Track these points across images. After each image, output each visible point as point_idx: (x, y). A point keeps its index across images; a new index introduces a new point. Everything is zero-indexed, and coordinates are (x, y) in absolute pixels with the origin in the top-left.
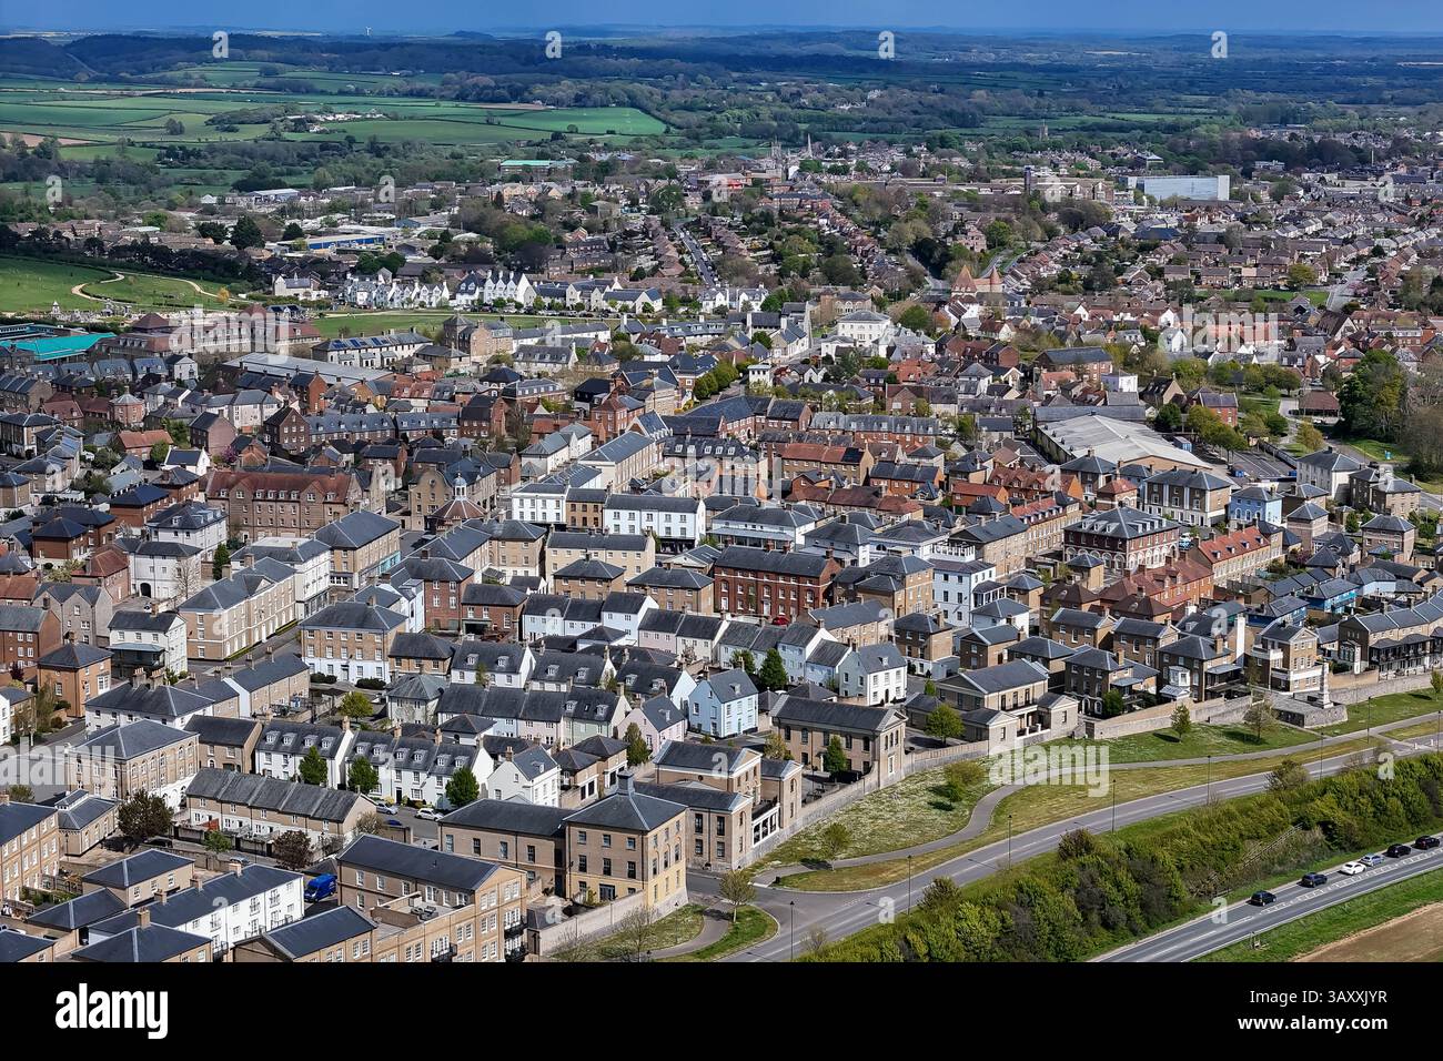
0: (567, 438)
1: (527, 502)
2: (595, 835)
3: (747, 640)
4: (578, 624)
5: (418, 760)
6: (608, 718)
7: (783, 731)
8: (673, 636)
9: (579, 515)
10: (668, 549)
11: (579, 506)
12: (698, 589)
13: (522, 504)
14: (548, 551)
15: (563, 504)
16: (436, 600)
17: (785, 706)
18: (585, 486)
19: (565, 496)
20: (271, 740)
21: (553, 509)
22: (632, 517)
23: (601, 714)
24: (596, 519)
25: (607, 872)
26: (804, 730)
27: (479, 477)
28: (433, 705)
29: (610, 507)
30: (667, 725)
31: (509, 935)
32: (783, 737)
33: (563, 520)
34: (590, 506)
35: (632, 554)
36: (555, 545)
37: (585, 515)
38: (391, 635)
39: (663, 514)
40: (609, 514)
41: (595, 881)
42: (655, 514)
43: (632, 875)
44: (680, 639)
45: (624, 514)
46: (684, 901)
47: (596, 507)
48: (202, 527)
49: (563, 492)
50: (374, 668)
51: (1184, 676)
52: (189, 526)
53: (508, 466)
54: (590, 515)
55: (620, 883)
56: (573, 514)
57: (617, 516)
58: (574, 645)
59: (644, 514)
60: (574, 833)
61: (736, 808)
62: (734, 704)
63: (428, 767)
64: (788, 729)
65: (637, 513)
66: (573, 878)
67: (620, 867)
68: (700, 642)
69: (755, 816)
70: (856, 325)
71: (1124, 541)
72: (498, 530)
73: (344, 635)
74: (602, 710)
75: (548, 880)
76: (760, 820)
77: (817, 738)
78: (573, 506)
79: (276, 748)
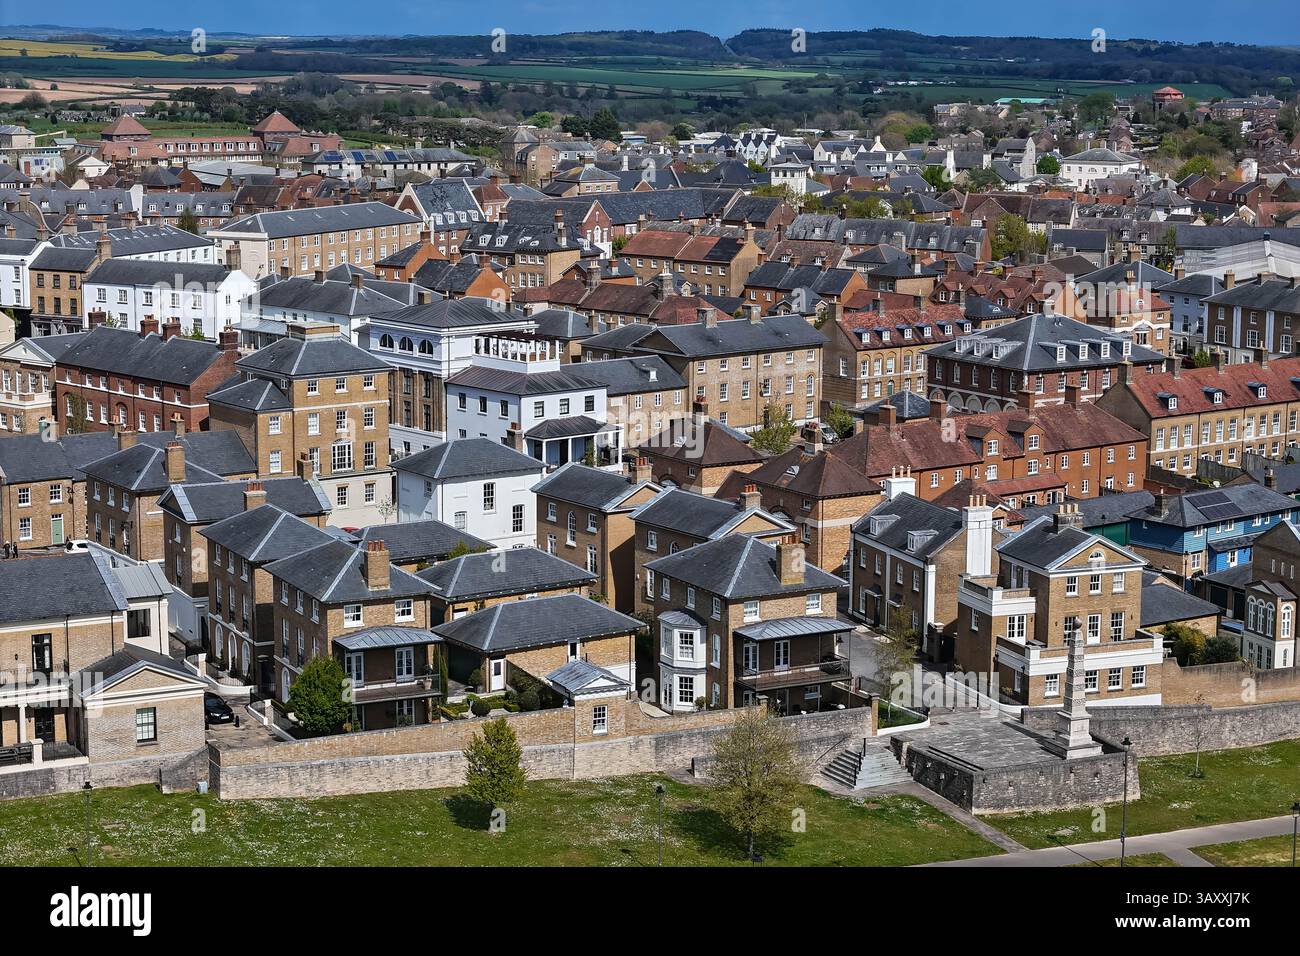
9: (48, 293)
11: (49, 278)
15: (26, 273)
19: (29, 260)
21: (9, 283)
22: (122, 297)
24: (73, 301)
33: (26, 302)
34: (66, 278)
37: (58, 293)
39: (167, 293)
40: (90, 292)
42: (156, 292)
45: (112, 291)
47: (74, 279)
49: (28, 253)
51: (687, 639)
54: (66, 295)
56: (40, 292)
57: (102, 296)
59: (141, 292)
65: (130, 290)
70: (1086, 167)
71: (1020, 374)
78: (41, 278)
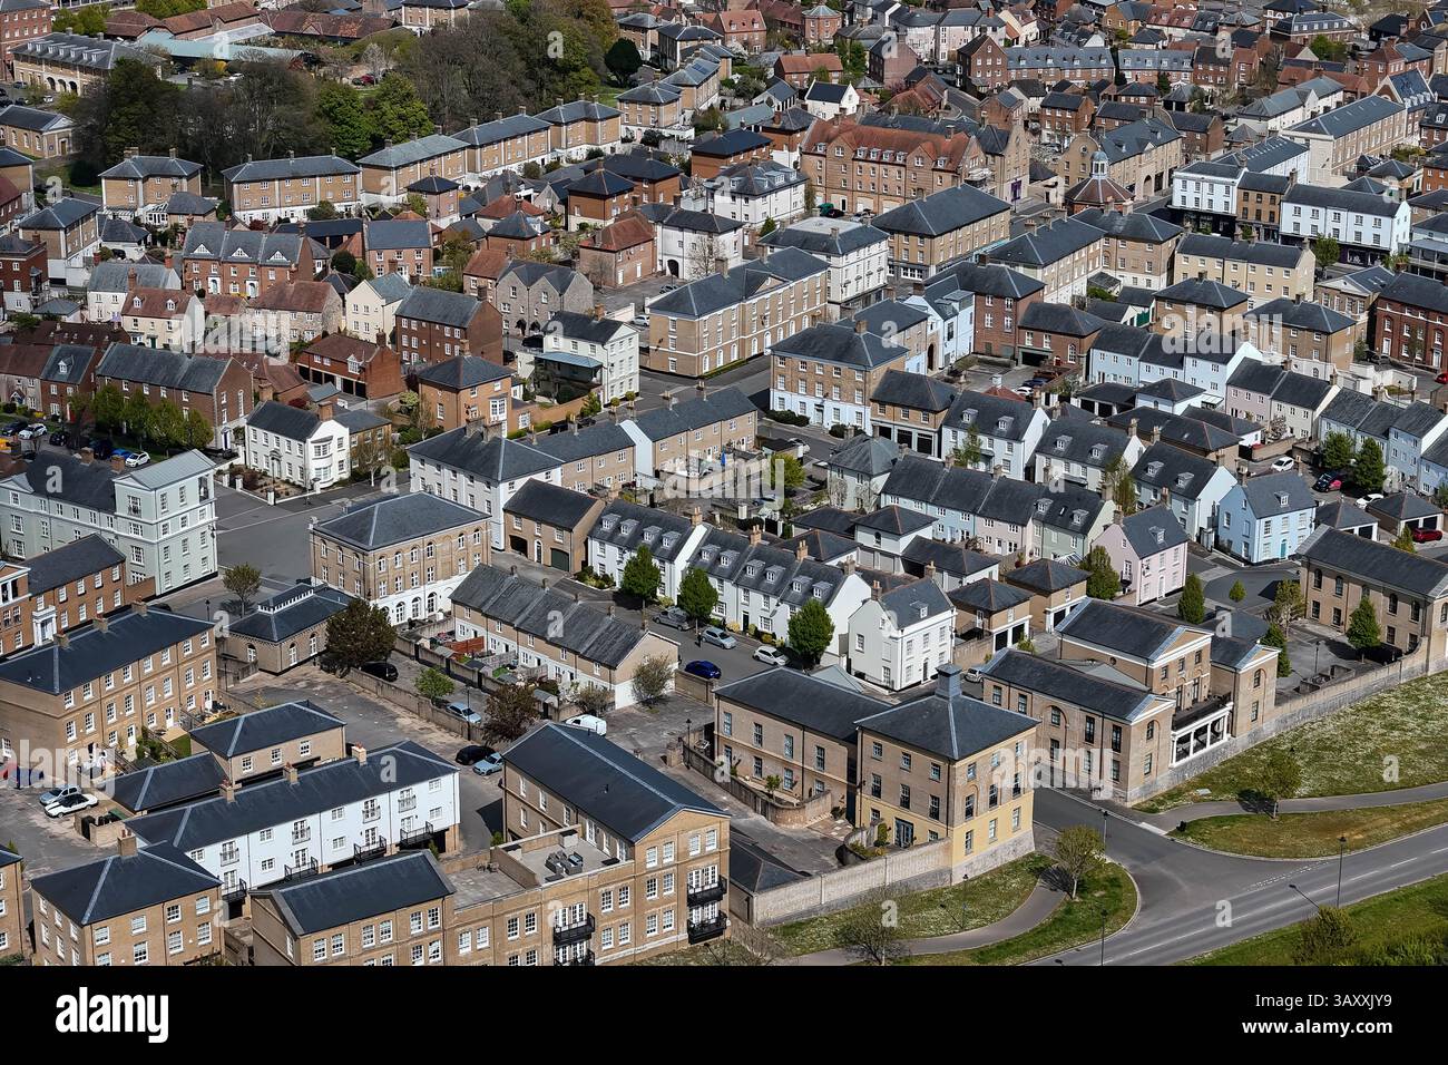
0: (1303, 97)
1: (1191, 185)
2: (893, 751)
3: (1355, 417)
4: (1156, 368)
5: (771, 580)
6: (1084, 530)
7: (1312, 575)
8: (1267, 398)
9: (1252, 206)
10: (1357, 259)
11: (1253, 195)
12: (1329, 334)
13: (1185, 186)
14: (1179, 258)
15: (1234, 190)
16: (988, 318)
17: (1320, 541)
18: (1266, 172)
19: (1237, 181)
20: (607, 527)
21: (1220, 196)
22: (1315, 215)
23: (1077, 521)
24: (1272, 213)
25: (905, 803)
26: (1339, 578)
27: (1150, 146)
28: (880, 482)
29: (1290, 200)
30: (1157, 549)
31: (694, 901)
32: (1312, 583)
33: (1233, 211)
34: (1267, 197)
35: (1279, 271)
36: (1189, 249)
37: (1259, 207)
38: (878, 374)
39: (1353, 215)
40: (1288, 209)
41: (891, 813)
42: (1343, 214)
43: (935, 814)
44: (1275, 403)
45: (1307, 210)
46: (1028, 846)
47: (1273, 198)
48: (764, 194)
49: (1236, 177)
50: (853, 413)
52: (746, 192)
53: (1205, 131)
54: (1266, 208)
55: (922, 825)
56: (1245, 204)
57: (1298, 212)
58: (1132, 400)
59: (1331, 212)
60: (867, 742)
61: (1139, 718)
62: (1276, 520)
63: (780, 591)
64: (1319, 574)
65: (1322, 210)
66: (865, 803)
67: (922, 801)
68: (1300, 411)
69: (1177, 725)
72: (1119, 227)
73: (820, 368)
74: (1078, 518)
75: (838, 797)
76: (1192, 728)
77: (1354, 592)
78: (1246, 195)
79: (611, 538)
